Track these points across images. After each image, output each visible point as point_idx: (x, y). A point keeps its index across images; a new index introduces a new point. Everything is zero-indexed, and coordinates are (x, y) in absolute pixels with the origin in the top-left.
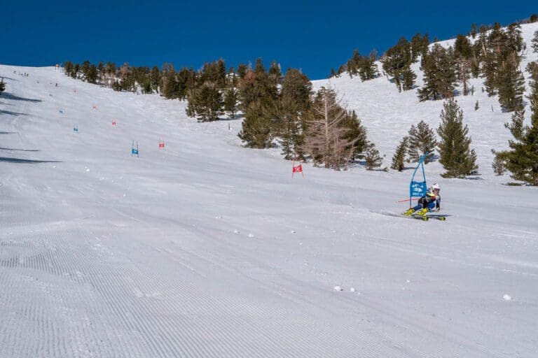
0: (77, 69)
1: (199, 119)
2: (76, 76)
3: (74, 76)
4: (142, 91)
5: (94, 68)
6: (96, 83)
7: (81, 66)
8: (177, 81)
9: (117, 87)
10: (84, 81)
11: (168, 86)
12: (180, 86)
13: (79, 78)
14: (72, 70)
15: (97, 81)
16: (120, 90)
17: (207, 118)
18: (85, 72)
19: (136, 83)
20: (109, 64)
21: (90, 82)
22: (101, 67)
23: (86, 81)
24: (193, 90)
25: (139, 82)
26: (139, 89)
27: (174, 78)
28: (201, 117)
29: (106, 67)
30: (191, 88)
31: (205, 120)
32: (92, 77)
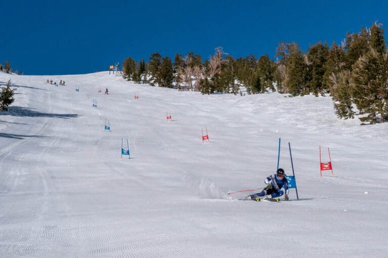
0: (143, 70)
1: (363, 119)
2: (140, 80)
3: (137, 79)
4: (249, 91)
5: (168, 64)
6: (172, 87)
7: (148, 65)
8: (308, 63)
9: (207, 88)
10: (152, 85)
11: (293, 74)
12: (314, 73)
13: (145, 81)
14: (134, 72)
15: (174, 84)
16: (212, 92)
17: (379, 115)
18: (155, 71)
19: (236, 82)
20: (190, 55)
21: (163, 86)
22: (178, 61)
23: (157, 85)
24: (341, 75)
25: (240, 79)
26: (243, 89)
27: (302, 59)
28: (366, 115)
29: (186, 59)
30: (335, 72)
31: (375, 121)
32: (166, 78)
